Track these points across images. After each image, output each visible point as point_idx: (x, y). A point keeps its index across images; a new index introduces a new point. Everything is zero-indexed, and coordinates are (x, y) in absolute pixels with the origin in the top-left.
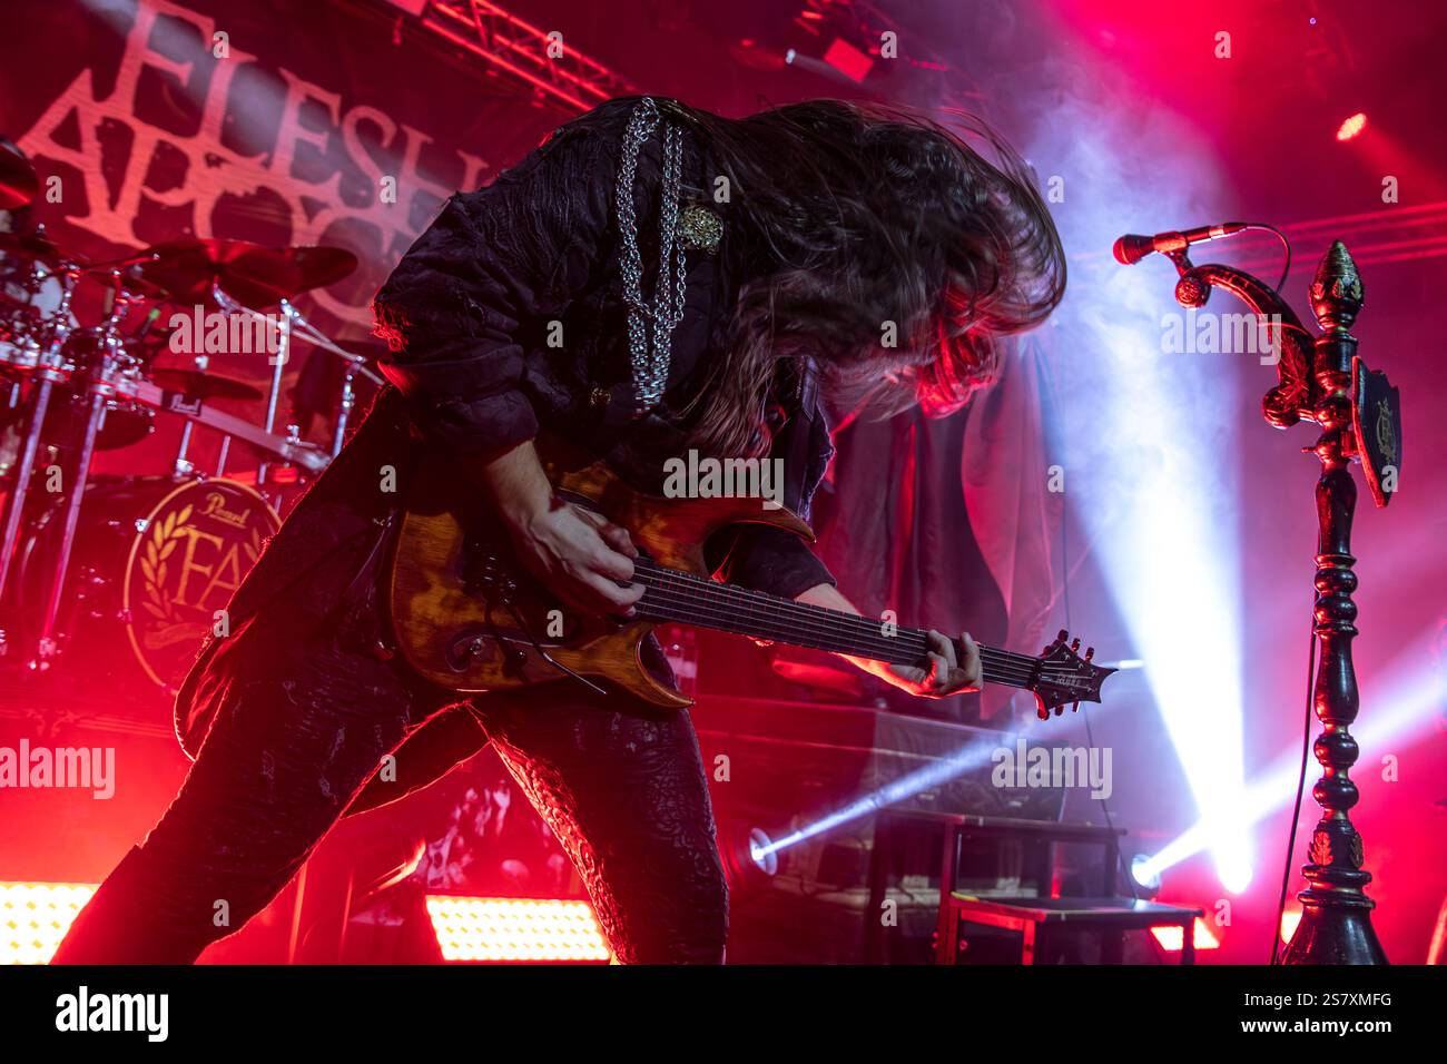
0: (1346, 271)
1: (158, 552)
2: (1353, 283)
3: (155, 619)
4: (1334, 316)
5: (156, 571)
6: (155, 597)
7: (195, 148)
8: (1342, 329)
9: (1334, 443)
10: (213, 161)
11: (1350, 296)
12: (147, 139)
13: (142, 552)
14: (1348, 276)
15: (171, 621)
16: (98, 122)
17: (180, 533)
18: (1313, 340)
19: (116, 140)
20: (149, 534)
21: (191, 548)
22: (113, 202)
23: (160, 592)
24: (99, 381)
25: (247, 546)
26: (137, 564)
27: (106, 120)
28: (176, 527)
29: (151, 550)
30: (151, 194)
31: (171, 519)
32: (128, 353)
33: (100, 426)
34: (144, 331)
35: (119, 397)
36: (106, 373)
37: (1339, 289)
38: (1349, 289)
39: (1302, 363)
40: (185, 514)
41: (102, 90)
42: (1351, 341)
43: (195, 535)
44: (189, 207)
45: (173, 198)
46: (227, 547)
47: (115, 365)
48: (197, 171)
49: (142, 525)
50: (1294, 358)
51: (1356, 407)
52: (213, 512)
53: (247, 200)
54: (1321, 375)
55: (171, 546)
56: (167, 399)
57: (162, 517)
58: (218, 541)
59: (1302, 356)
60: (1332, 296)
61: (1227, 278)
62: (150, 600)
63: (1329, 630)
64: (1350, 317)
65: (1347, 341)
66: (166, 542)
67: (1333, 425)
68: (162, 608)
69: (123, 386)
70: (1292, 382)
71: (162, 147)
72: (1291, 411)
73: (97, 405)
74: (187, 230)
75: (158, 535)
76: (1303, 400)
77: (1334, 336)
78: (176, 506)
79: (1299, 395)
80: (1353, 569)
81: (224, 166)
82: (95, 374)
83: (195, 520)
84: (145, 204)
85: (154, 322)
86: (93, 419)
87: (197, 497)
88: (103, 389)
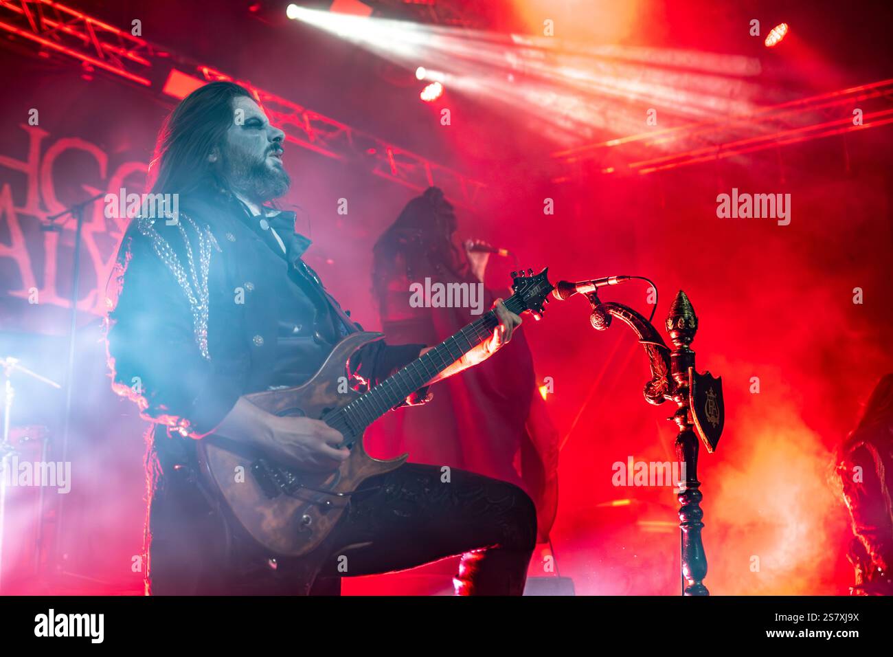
0: (685, 312)
4: (680, 339)
8: (686, 346)
9: (683, 416)
11: (688, 326)
14: (687, 315)
18: (670, 353)
37: (682, 323)
38: (687, 322)
39: (664, 367)
50: (660, 364)
54: (675, 374)
59: (664, 363)
60: (678, 327)
61: (620, 312)
63: (687, 526)
64: (689, 339)
67: (683, 404)
70: (660, 378)
72: (660, 396)
76: (666, 390)
77: (682, 351)
79: (663, 386)
80: (699, 489)
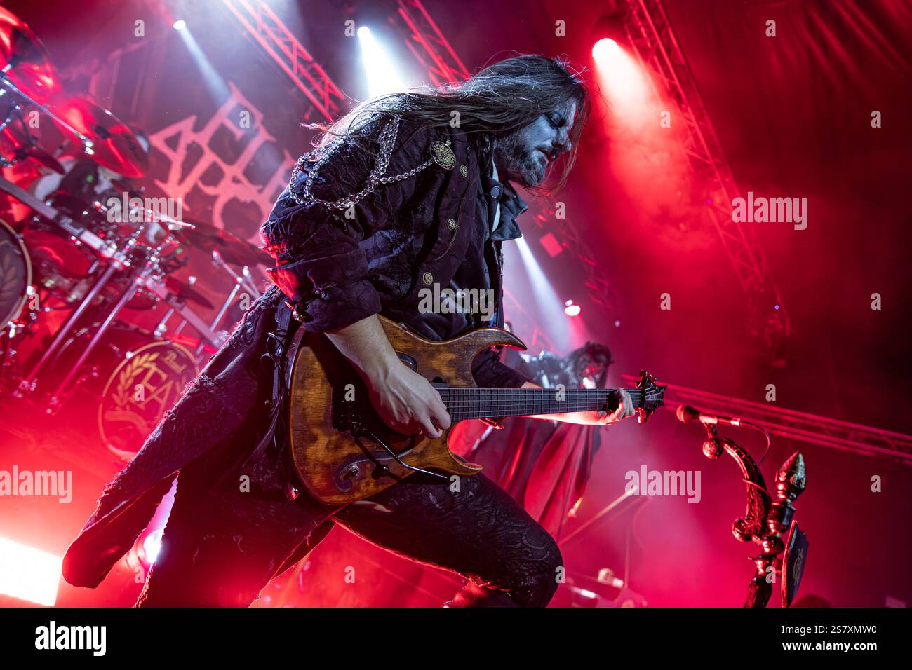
0: (800, 471)
1: (132, 371)
2: (802, 479)
3: (115, 405)
4: (786, 492)
5: (127, 380)
6: (121, 393)
7: (230, 171)
8: (789, 501)
9: (767, 561)
10: (236, 180)
11: (799, 485)
12: (209, 158)
13: (124, 369)
14: (800, 474)
15: (124, 408)
16: (189, 141)
17: (147, 365)
18: (772, 501)
19: (194, 153)
20: (131, 361)
21: (149, 375)
22: (181, 181)
23: (125, 392)
24: (138, 276)
25: (178, 384)
26: (119, 374)
27: (194, 142)
28: (146, 362)
29: (129, 369)
30: (200, 185)
31: (145, 357)
32: (160, 267)
33: (130, 298)
34: (171, 257)
35: (145, 288)
36: (145, 273)
37: (793, 480)
38: (799, 481)
39: (762, 510)
40: (154, 356)
41: (198, 128)
42: (792, 510)
43: (154, 368)
44: (216, 197)
45: (210, 190)
46: (167, 380)
47: (150, 271)
48: (226, 183)
49: (129, 355)
50: (758, 506)
51: (788, 549)
52: (168, 361)
53: (245, 205)
54: (770, 521)
55: (140, 371)
56: (169, 296)
57: (141, 354)
58: (164, 376)
59: (763, 507)
60: (789, 482)
61: (734, 449)
62: (117, 394)
64: (795, 496)
65: (790, 509)
66: (138, 367)
67: (771, 552)
68: (122, 400)
69: (149, 283)
70: (754, 519)
71: (214, 165)
72: (748, 535)
73: (133, 288)
74: (210, 208)
75: (136, 363)
76: (757, 531)
77: (784, 502)
78: (151, 351)
79: (755, 527)
81: (240, 185)
82: (138, 271)
83: (158, 362)
84: (195, 189)
85: (178, 254)
86: (128, 294)
87: (163, 350)
88: (139, 281)
